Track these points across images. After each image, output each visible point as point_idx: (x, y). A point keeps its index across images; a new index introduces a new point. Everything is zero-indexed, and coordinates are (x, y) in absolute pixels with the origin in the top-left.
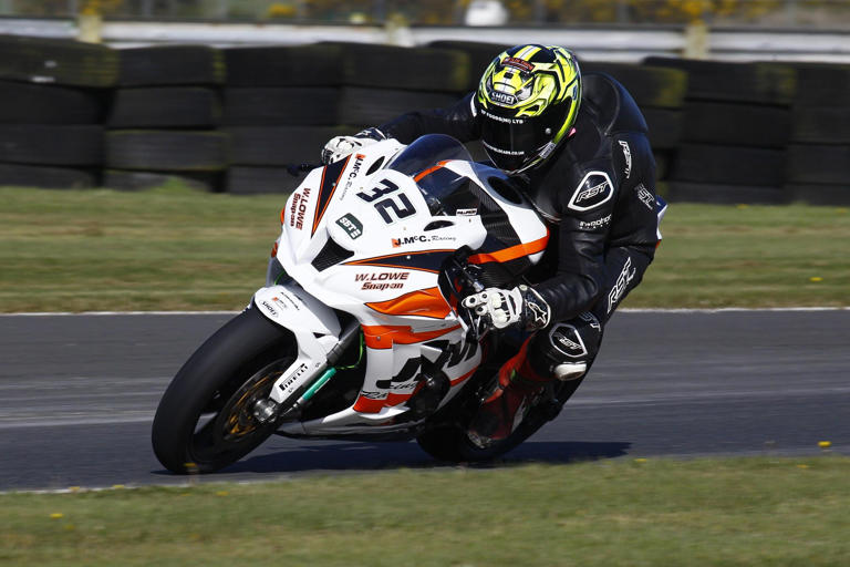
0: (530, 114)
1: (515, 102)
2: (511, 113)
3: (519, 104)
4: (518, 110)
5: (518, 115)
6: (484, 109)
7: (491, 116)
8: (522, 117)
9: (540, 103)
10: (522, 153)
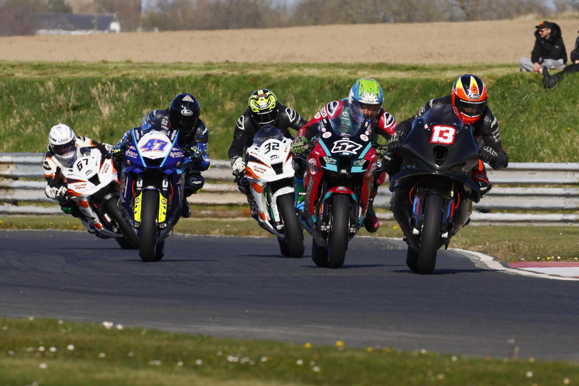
0: (273, 107)
1: (268, 106)
2: (268, 110)
3: (269, 106)
4: (269, 108)
5: (270, 109)
6: (259, 113)
7: (262, 113)
8: (272, 109)
9: (274, 103)
10: (274, 120)
